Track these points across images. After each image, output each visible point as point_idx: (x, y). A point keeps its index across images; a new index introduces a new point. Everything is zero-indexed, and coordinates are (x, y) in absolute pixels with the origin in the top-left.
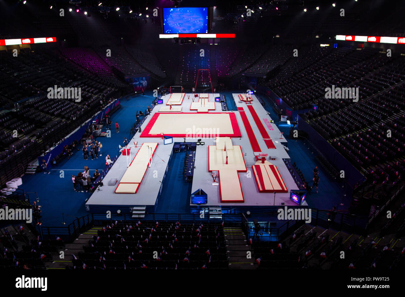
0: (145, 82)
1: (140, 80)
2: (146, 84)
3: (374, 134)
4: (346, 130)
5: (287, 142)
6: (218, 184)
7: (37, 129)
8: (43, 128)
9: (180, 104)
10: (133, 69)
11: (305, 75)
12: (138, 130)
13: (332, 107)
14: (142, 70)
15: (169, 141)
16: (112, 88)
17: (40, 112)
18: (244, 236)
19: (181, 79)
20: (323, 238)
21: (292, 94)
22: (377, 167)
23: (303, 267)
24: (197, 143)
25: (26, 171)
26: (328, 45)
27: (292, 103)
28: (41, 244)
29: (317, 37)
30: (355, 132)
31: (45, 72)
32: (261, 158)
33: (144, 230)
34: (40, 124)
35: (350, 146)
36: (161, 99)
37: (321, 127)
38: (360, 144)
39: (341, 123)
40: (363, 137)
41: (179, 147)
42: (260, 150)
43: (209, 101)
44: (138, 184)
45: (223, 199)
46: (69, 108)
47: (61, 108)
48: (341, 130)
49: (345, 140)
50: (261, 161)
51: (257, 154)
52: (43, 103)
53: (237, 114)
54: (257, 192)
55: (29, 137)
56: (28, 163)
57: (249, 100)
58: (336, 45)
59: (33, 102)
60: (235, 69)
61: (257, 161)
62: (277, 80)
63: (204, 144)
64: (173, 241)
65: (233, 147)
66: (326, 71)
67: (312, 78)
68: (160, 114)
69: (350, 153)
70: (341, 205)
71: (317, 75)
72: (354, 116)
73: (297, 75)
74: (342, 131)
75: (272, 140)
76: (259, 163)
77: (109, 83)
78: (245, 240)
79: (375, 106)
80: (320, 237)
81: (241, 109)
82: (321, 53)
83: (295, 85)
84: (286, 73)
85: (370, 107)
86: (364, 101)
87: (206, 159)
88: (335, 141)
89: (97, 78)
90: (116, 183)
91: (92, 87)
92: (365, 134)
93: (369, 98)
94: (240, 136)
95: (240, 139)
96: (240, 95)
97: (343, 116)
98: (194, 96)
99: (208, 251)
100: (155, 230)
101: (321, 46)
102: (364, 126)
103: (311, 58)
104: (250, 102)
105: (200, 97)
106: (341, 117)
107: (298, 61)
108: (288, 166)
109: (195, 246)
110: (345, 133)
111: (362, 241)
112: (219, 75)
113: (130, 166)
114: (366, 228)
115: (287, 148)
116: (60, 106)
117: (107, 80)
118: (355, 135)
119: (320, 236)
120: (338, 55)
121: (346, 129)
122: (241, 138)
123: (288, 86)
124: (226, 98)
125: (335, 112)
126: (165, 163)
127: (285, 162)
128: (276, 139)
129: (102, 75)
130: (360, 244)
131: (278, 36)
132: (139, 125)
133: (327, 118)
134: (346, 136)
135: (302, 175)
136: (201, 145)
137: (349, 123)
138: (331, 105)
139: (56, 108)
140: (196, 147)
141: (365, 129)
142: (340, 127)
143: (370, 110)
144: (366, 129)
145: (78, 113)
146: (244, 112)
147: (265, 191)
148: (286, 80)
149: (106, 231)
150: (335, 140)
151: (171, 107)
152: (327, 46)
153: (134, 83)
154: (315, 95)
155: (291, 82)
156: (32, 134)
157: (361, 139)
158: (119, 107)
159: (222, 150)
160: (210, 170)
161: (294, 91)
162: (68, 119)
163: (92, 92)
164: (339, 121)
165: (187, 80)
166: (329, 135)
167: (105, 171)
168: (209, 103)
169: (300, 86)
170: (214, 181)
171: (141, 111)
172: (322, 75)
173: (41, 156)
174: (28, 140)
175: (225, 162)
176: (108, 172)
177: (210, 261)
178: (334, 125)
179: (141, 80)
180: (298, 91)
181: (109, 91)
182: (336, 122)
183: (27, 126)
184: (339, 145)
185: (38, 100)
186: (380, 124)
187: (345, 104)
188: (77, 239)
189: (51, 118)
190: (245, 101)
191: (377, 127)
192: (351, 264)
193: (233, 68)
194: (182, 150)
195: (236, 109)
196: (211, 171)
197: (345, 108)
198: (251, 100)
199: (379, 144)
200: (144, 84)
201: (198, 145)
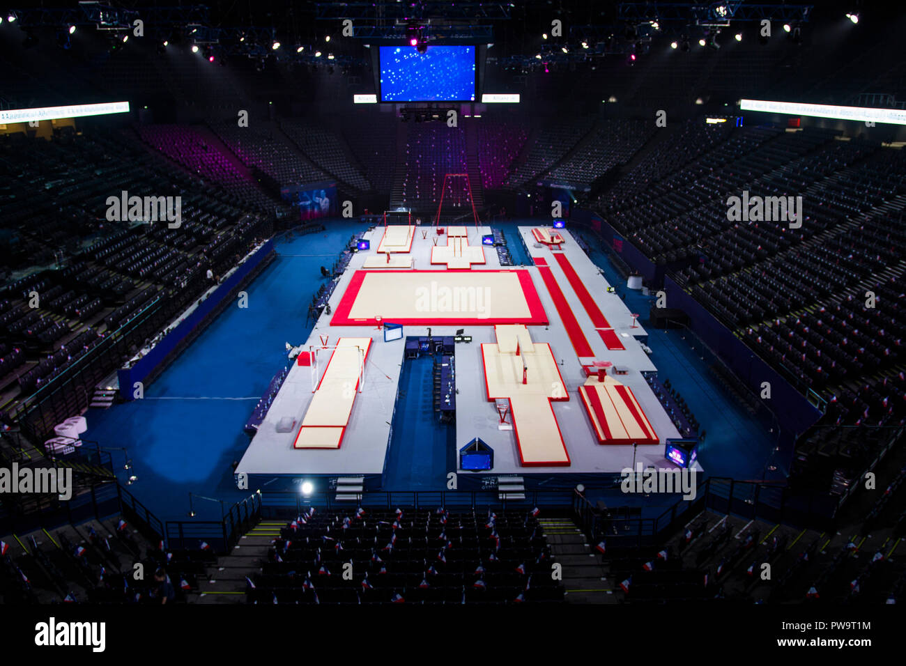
0: (324, 201)
1: (314, 196)
2: (327, 205)
3: (833, 317)
4: (772, 308)
5: (647, 334)
6: (510, 427)
7: (107, 309)
8: (120, 305)
9: (408, 250)
10: (297, 171)
11: (676, 187)
12: (323, 308)
13: (739, 259)
14: (317, 174)
15: (394, 333)
16: (255, 213)
17: (107, 270)
18: (583, 535)
19: (404, 194)
20: (747, 538)
21: (649, 227)
22: (843, 389)
23: (717, 596)
24: (456, 339)
25: (91, 401)
26: (723, 121)
27: (651, 249)
28: (172, 557)
29: (699, 102)
30: (792, 314)
31: (110, 179)
32: (597, 371)
33: (377, 527)
34: (111, 298)
35: (783, 344)
36: (364, 238)
37: (719, 302)
38: (805, 339)
39: (760, 293)
40: (810, 325)
41: (416, 347)
42: (590, 354)
43: (470, 243)
44: (342, 429)
45: (526, 459)
46: (169, 261)
47: (152, 262)
48: (761, 309)
49: (771, 331)
50: (597, 377)
51: (586, 361)
52: (113, 249)
53: (534, 271)
54: (595, 443)
55: (92, 326)
56: (96, 384)
57: (556, 241)
58: (739, 121)
59: (92, 248)
60: (521, 172)
61: (588, 376)
62: (614, 197)
63: (471, 341)
64: (444, 547)
65: (534, 347)
66: (721, 178)
67: (691, 192)
68: (368, 274)
69: (785, 359)
70: (770, 470)
71: (703, 186)
72: (788, 278)
73: (657, 187)
74: (764, 311)
75: (616, 332)
76: (593, 381)
77: (247, 204)
78: (586, 545)
79: (832, 258)
80: (739, 536)
81: (541, 261)
82: (709, 137)
83: (656, 208)
84: (633, 181)
85: (821, 259)
86: (807, 246)
87: (479, 373)
88: (750, 333)
89: (221, 192)
90: (293, 426)
91: (212, 213)
92: (814, 318)
93: (817, 240)
94: (545, 322)
95: (547, 329)
96: (536, 230)
97: (765, 278)
98: (436, 231)
99: (521, 567)
100: (400, 527)
101: (707, 122)
102: (810, 301)
103: (686, 149)
104: (560, 247)
105: (449, 235)
106: (760, 281)
107: (658, 154)
108: (655, 387)
109: (492, 557)
110: (770, 316)
111: (826, 544)
112: (486, 186)
113: (318, 388)
114: (833, 516)
115: (648, 348)
116: (149, 257)
117: (241, 195)
118: (792, 320)
119: (738, 534)
120: (745, 142)
121: (772, 306)
122: (548, 327)
123: (640, 211)
124: (505, 235)
125: (745, 270)
126: (392, 382)
127: (647, 379)
128: (624, 328)
129: (232, 186)
130: (823, 550)
131: (612, 100)
132: (324, 298)
133: (729, 282)
134: (772, 322)
135: (685, 407)
136: (464, 343)
137: (777, 294)
138: (737, 253)
139: (142, 261)
140: (454, 346)
141: (811, 307)
142: (760, 303)
143: (821, 266)
144: (816, 307)
145: (190, 271)
146: (548, 269)
147: (610, 441)
148: (633, 198)
149: (297, 529)
150: (751, 330)
151: (389, 259)
152: (722, 123)
153: (301, 203)
154: (700, 231)
155: (645, 203)
156: (96, 320)
157: (806, 329)
158: (273, 257)
159: (511, 353)
160: (491, 396)
161: (654, 223)
162: (169, 284)
163: (213, 225)
164: (757, 289)
165: (418, 197)
166: (738, 319)
167: (265, 399)
168: (469, 247)
169: (667, 212)
170: (503, 421)
171: (324, 266)
172: (714, 188)
173: (123, 368)
174: (92, 333)
175: (522, 380)
176: (271, 403)
177: (528, 587)
178: (746, 298)
179: (316, 196)
180: (663, 221)
181: (250, 221)
182: (750, 292)
183: (86, 303)
184: (760, 341)
185: (102, 243)
186: (844, 296)
187: (767, 252)
188: (237, 547)
189: (133, 282)
190: (548, 244)
191: (839, 303)
192: (812, 589)
193: (516, 169)
194: (423, 354)
195: (530, 261)
196: (493, 400)
197: (767, 260)
198: (561, 242)
199: (845, 340)
200: (322, 204)
201: (458, 342)
